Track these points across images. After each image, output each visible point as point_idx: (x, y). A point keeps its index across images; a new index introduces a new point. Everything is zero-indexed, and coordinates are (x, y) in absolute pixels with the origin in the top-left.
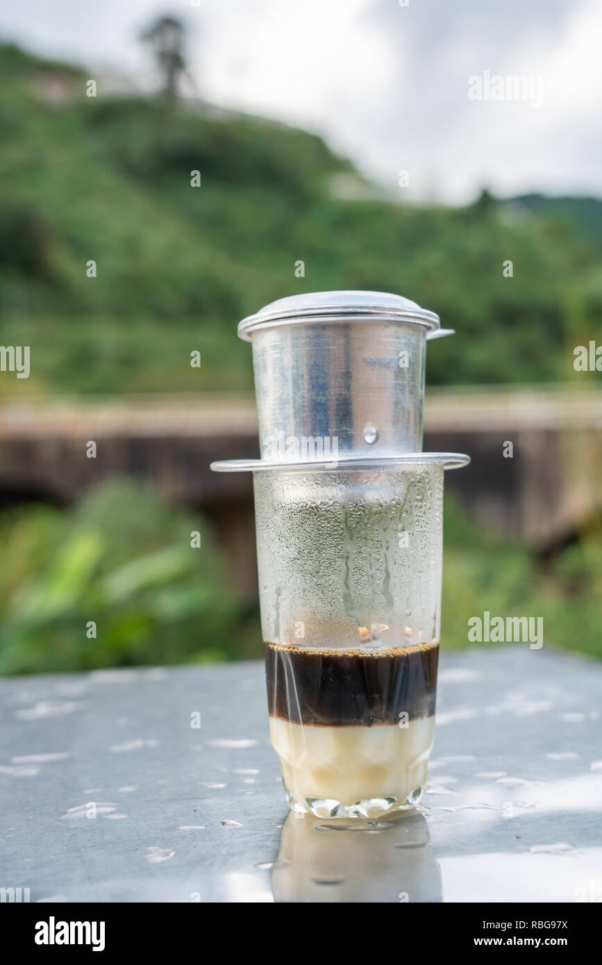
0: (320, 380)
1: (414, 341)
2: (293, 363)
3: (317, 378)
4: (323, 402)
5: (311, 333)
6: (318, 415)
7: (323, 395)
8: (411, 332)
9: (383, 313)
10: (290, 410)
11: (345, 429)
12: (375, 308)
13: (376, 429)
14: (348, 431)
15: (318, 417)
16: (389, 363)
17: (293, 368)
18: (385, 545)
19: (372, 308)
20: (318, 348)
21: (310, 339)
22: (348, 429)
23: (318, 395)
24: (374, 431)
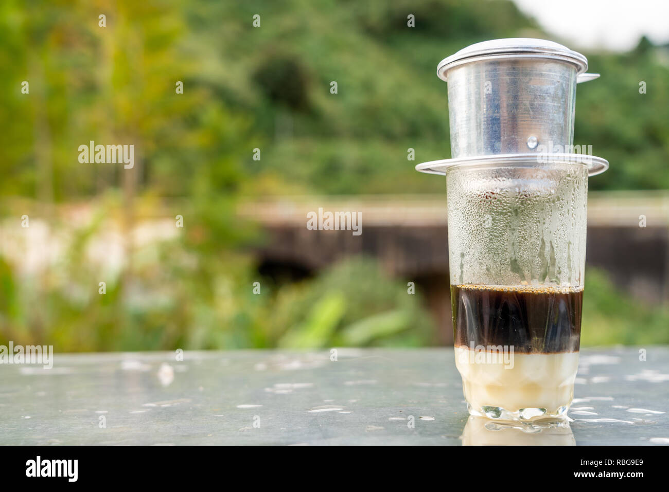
0: (495, 102)
1: (567, 75)
2: (476, 90)
3: (494, 101)
4: (498, 118)
5: (490, 68)
6: (494, 127)
7: (497, 113)
8: (565, 68)
9: (544, 53)
10: (473, 124)
11: (513, 137)
12: (538, 48)
13: (537, 138)
14: (515, 139)
15: (494, 129)
16: (547, 90)
17: (476, 94)
18: (542, 222)
19: (535, 48)
20: (495, 78)
21: (490, 72)
22: (516, 137)
23: (494, 112)
24: (535, 139)
